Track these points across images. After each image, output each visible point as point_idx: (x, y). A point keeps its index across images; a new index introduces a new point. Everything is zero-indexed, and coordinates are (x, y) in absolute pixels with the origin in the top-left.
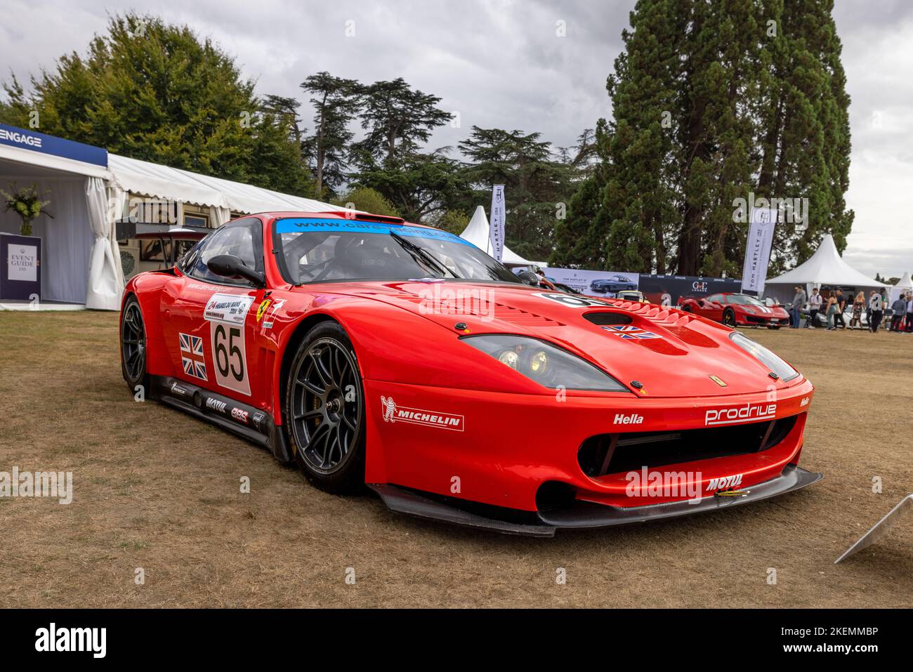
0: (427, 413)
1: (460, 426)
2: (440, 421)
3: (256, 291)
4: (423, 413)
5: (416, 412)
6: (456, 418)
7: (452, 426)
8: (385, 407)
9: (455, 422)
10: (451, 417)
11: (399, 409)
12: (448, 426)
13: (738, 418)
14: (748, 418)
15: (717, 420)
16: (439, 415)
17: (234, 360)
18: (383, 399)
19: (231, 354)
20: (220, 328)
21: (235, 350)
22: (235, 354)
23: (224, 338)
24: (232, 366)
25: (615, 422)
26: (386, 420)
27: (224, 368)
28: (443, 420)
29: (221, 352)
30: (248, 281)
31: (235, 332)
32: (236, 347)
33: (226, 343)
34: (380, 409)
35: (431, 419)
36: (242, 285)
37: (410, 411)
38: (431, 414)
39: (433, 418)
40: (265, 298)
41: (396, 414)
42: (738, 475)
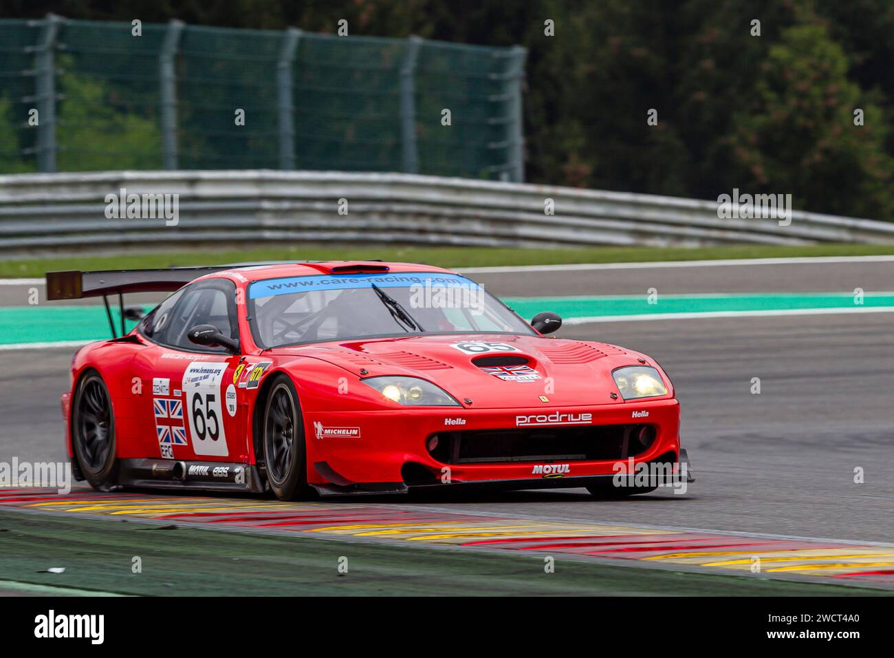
0: (340, 429)
1: (358, 435)
2: (347, 433)
3: (232, 357)
4: (337, 429)
5: (334, 429)
6: (355, 429)
7: (354, 435)
8: (317, 429)
9: (355, 432)
10: (352, 429)
11: (324, 429)
12: (352, 435)
13: (548, 421)
14: (559, 422)
15: (527, 422)
16: (346, 429)
17: (210, 423)
18: (315, 423)
19: (208, 418)
20: (197, 396)
21: (211, 414)
22: (212, 418)
23: (201, 403)
24: (209, 428)
25: (446, 424)
26: (318, 438)
27: (201, 431)
28: (349, 432)
29: (199, 418)
30: (224, 348)
31: (211, 398)
32: (212, 411)
33: (203, 409)
34: (314, 430)
35: (342, 432)
36: (220, 353)
37: (331, 429)
38: (342, 429)
39: (344, 432)
40: (240, 363)
41: (323, 433)
42: (564, 465)
